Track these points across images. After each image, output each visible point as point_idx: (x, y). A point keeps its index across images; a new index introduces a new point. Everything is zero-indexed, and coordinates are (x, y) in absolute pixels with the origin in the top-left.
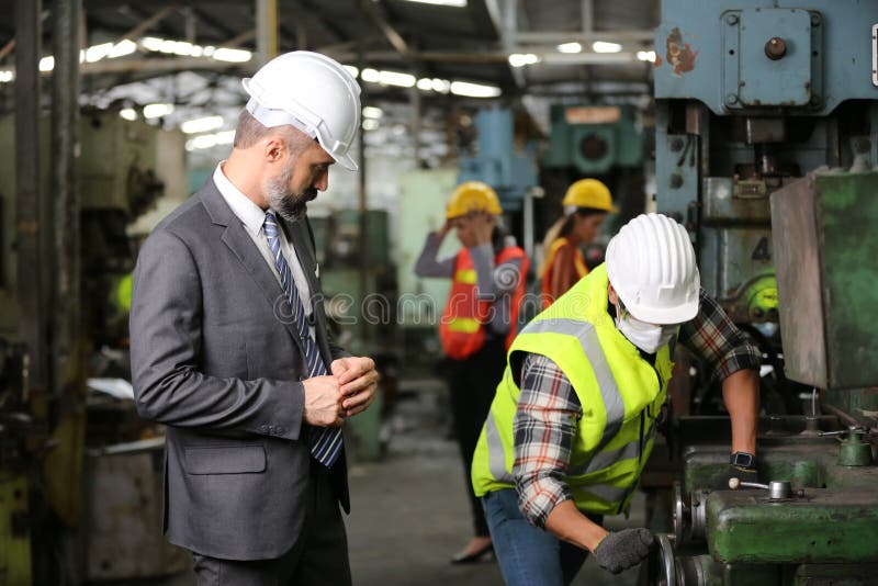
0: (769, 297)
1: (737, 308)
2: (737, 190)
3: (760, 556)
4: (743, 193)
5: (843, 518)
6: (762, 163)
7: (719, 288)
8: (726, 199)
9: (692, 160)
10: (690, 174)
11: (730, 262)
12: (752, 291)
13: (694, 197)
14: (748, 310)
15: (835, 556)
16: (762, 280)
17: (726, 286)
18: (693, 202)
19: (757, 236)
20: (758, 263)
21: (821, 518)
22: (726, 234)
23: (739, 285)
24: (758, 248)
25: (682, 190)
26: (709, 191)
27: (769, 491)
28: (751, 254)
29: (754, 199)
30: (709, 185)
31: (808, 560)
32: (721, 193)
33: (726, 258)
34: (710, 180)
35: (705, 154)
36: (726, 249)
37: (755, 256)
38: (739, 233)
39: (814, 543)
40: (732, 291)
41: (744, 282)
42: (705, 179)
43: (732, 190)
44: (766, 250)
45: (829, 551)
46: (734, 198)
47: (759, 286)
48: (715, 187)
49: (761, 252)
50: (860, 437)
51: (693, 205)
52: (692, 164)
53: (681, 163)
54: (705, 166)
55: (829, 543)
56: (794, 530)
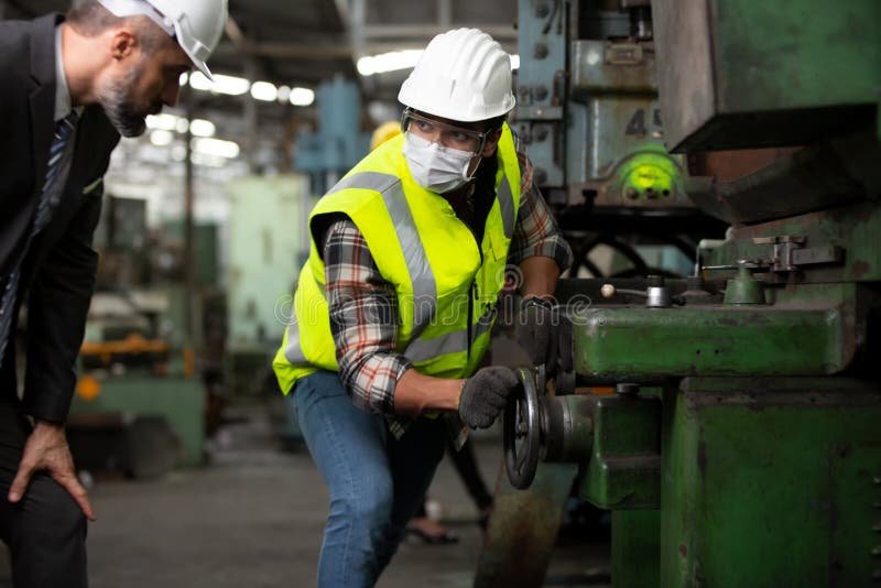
0: (645, 176)
1: (609, 188)
2: (610, 55)
3: (636, 366)
4: (617, 58)
5: (732, 322)
6: (638, 29)
7: (589, 167)
8: (597, 64)
9: (560, 27)
10: (556, 43)
11: (602, 138)
12: (625, 169)
13: (561, 65)
14: (621, 189)
15: (724, 368)
16: (638, 157)
17: (596, 165)
18: (560, 71)
19: (632, 107)
20: (632, 138)
21: (707, 323)
22: (596, 105)
23: (611, 163)
24: (633, 121)
25: (548, 60)
26: (578, 56)
27: (646, 298)
28: (624, 128)
29: (629, 66)
30: (578, 49)
31: (693, 373)
32: (591, 57)
33: (596, 133)
34: (579, 43)
35: (574, 18)
36: (597, 123)
37: (630, 131)
38: (613, 104)
39: (698, 352)
40: (603, 169)
41: (617, 159)
42: (573, 43)
43: (604, 55)
44: (641, 124)
45: (717, 362)
46: (606, 64)
47: (634, 164)
48: (585, 52)
49: (636, 126)
50: (752, 271)
51: (560, 75)
52: (559, 33)
53: (546, 30)
54: (574, 31)
55: (717, 352)
56: (675, 336)
